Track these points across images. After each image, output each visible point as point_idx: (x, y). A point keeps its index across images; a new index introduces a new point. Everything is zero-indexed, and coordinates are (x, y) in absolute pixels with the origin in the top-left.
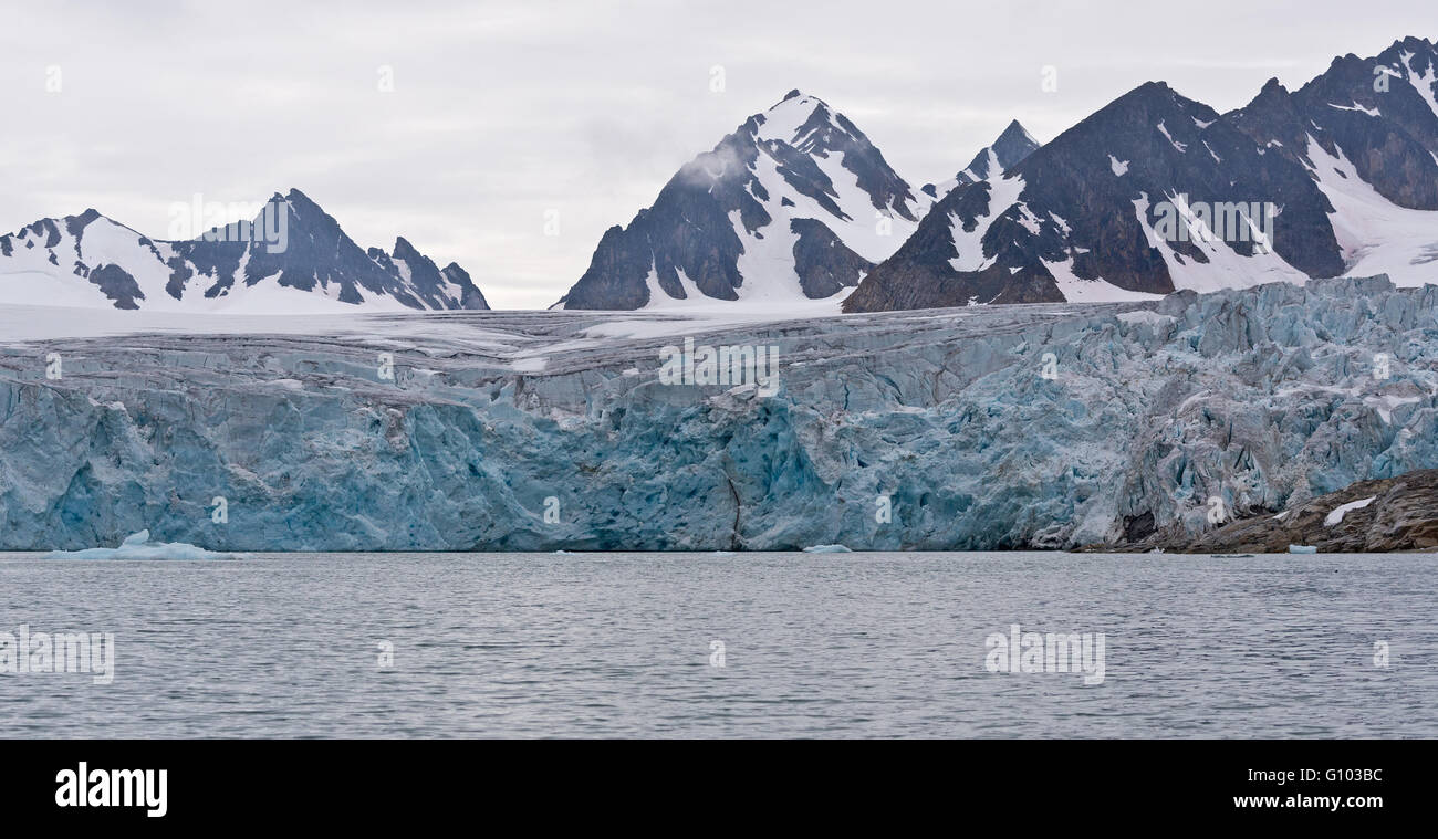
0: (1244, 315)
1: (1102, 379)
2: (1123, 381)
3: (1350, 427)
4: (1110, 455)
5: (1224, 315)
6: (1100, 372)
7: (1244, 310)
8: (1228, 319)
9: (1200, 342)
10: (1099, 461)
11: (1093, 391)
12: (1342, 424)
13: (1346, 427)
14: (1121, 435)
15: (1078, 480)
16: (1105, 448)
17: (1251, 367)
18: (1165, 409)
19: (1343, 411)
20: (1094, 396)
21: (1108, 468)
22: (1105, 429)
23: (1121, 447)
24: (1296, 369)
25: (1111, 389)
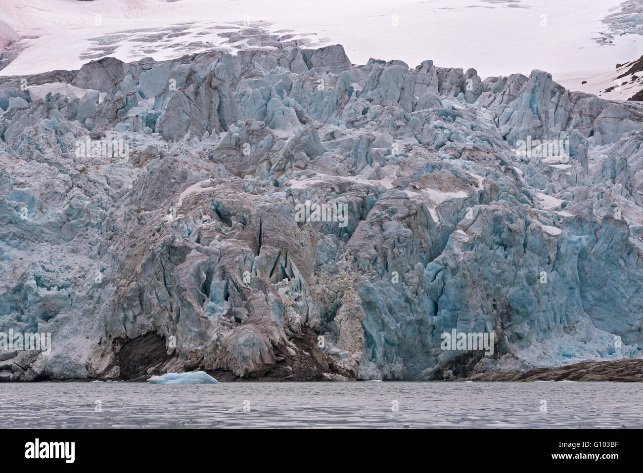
0: (216, 88)
1: (50, 164)
2: (80, 167)
3: (399, 227)
4: (81, 260)
5: (192, 88)
6: (46, 156)
7: (215, 83)
8: (197, 93)
9: (158, 120)
10: (68, 268)
11: (43, 179)
12: (386, 223)
13: (393, 226)
14: (94, 234)
15: (43, 292)
16: (73, 251)
17: (234, 152)
18: (154, 202)
19: (385, 207)
20: (47, 186)
21: (84, 277)
22: (72, 228)
23: (95, 249)
24: (304, 154)
25: (66, 177)
